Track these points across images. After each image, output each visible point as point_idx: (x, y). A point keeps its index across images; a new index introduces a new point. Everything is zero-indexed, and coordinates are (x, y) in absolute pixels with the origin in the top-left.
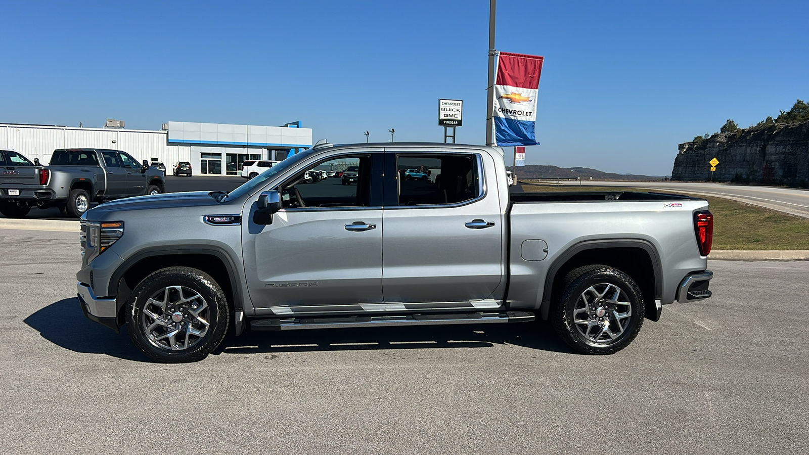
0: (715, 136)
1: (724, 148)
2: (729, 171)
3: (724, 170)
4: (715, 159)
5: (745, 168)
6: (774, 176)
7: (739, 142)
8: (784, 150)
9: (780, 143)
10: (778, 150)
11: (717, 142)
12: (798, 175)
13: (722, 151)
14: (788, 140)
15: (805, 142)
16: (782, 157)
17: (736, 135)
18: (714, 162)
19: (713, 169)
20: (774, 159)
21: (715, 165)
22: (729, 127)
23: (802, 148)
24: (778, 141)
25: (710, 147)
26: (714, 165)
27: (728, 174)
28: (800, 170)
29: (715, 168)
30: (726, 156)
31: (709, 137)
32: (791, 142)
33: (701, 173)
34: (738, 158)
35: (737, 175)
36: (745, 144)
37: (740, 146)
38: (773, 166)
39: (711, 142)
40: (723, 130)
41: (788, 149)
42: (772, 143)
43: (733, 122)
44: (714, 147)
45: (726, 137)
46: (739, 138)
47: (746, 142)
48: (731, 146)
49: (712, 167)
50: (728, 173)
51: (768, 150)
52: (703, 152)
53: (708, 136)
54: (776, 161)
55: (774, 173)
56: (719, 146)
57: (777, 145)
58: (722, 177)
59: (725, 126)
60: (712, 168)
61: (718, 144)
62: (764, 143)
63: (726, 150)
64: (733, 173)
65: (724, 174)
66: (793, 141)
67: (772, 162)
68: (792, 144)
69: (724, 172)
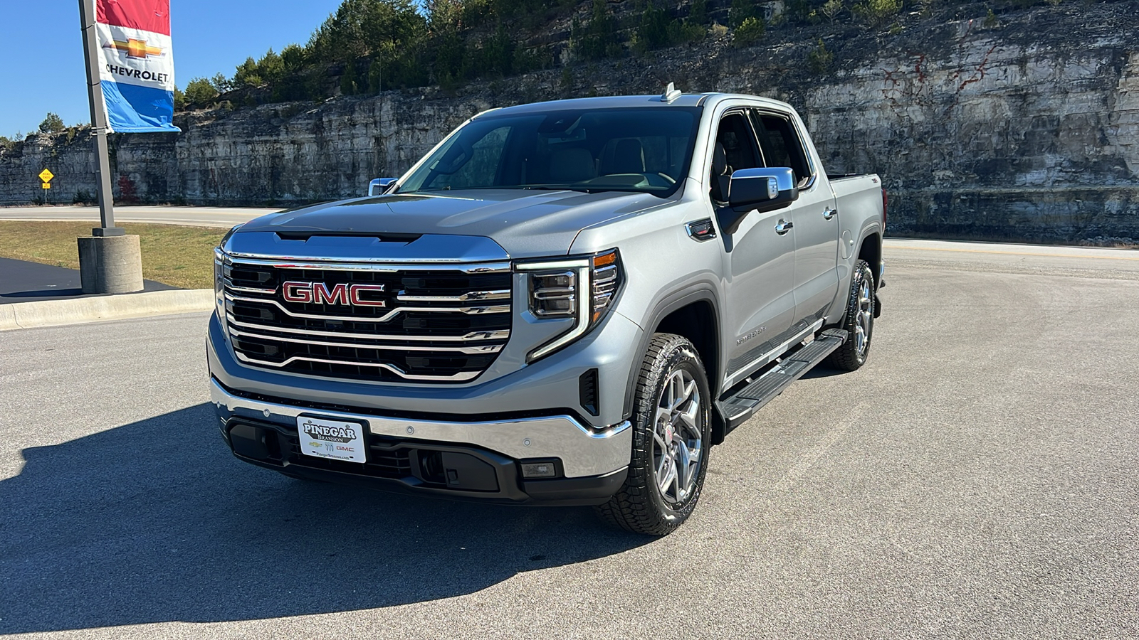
0: (31, 137)
1: (53, 155)
2: (66, 189)
3: (57, 187)
4: (46, 171)
5: (90, 183)
6: (135, 193)
7: (74, 146)
8: (144, 156)
9: (137, 147)
10: (136, 157)
11: (39, 145)
12: (168, 190)
13: (49, 160)
14: (147, 143)
15: (169, 145)
16: (143, 166)
17: (66, 135)
18: (46, 175)
19: (46, 186)
20: (131, 169)
21: (49, 180)
22: (51, 124)
23: (167, 153)
24: (133, 144)
25: (28, 154)
26: (46, 180)
27: (66, 193)
28: (170, 182)
29: (49, 184)
30: (57, 166)
31: (24, 139)
32: (151, 145)
33: (20, 193)
34: (77, 168)
35: (79, 194)
36: (85, 149)
37: (78, 152)
38: (132, 179)
39: (28, 145)
40: (43, 128)
41: (149, 155)
42: (125, 146)
43: (57, 116)
44: (34, 153)
45: (51, 138)
46: (72, 140)
47: (85, 146)
48: (62, 152)
49: (44, 182)
50: (66, 191)
51: (121, 157)
52: (17, 161)
53: (22, 136)
54: (135, 172)
55: (135, 189)
56: (43, 152)
57: (132, 150)
58: (57, 197)
59: (45, 123)
60: (43, 184)
61: (41, 148)
62: (113, 148)
63: (56, 158)
64: (73, 190)
65: (59, 193)
66: (154, 144)
67: (130, 173)
68: (153, 149)
69: (58, 191)
